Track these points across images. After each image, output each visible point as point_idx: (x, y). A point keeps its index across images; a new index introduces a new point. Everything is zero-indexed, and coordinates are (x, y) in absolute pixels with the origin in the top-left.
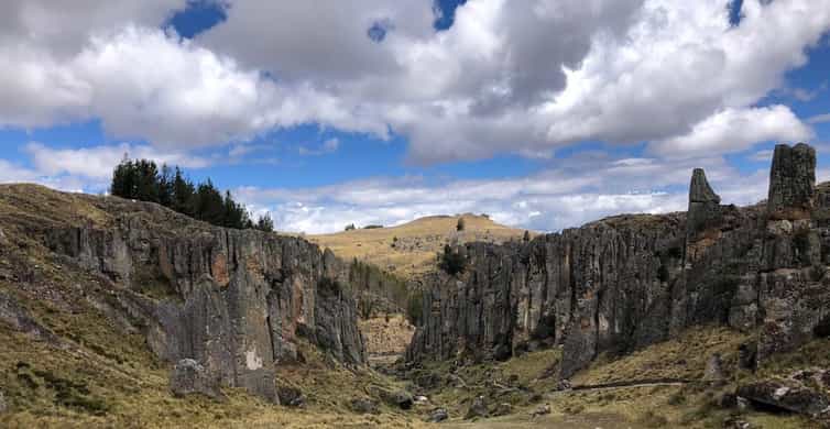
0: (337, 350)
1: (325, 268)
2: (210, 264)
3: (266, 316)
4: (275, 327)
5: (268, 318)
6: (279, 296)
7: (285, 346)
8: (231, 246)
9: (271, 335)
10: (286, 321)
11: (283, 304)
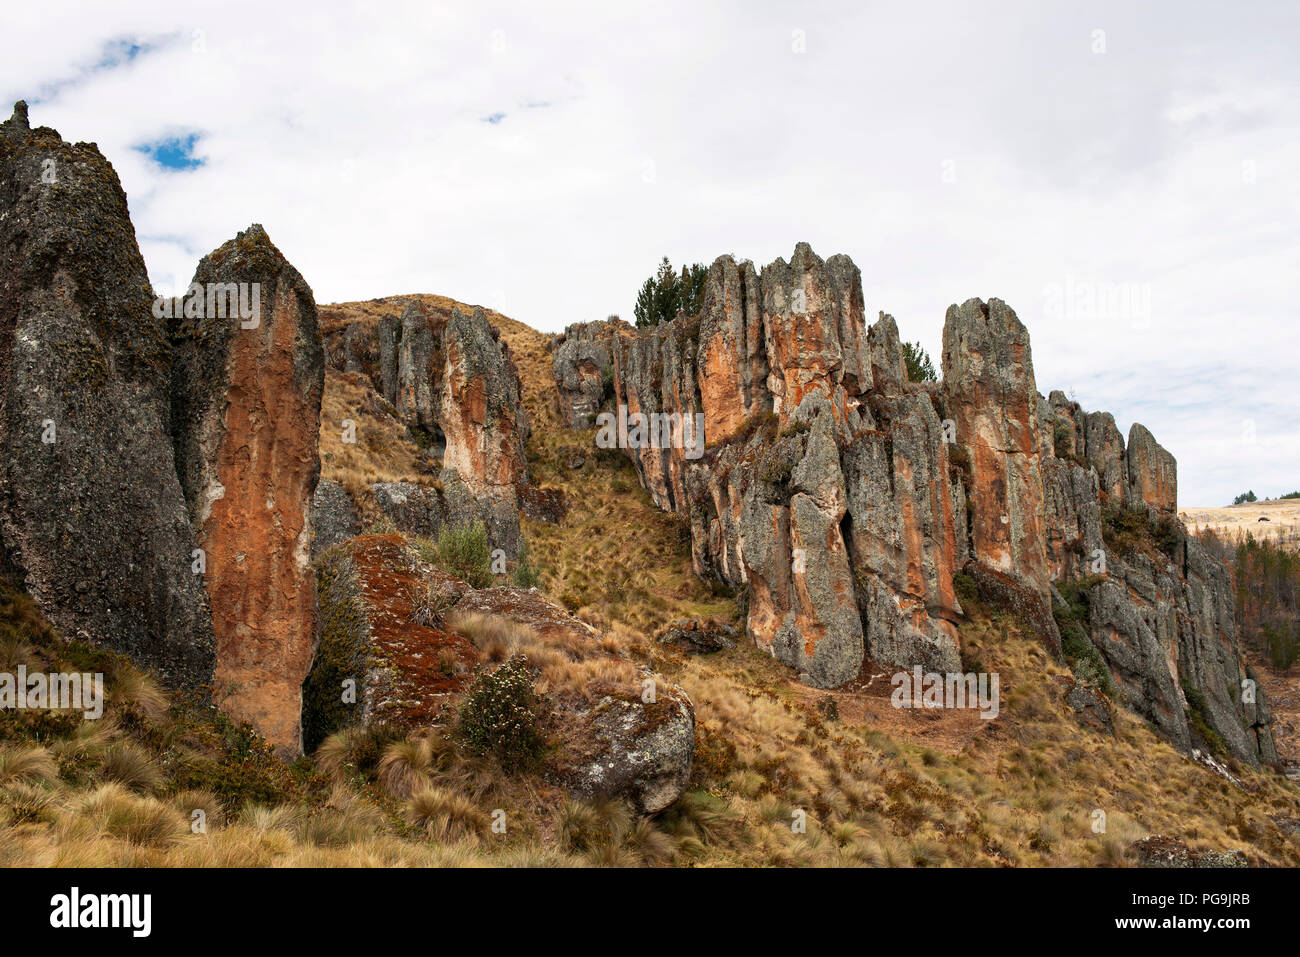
0: (1168, 708)
1: (1133, 481)
2: (695, 370)
3: (833, 512)
4: (875, 556)
5: (846, 521)
6: (888, 447)
7: (911, 630)
8: (752, 309)
9: (859, 586)
10: (917, 538)
11: (905, 477)
